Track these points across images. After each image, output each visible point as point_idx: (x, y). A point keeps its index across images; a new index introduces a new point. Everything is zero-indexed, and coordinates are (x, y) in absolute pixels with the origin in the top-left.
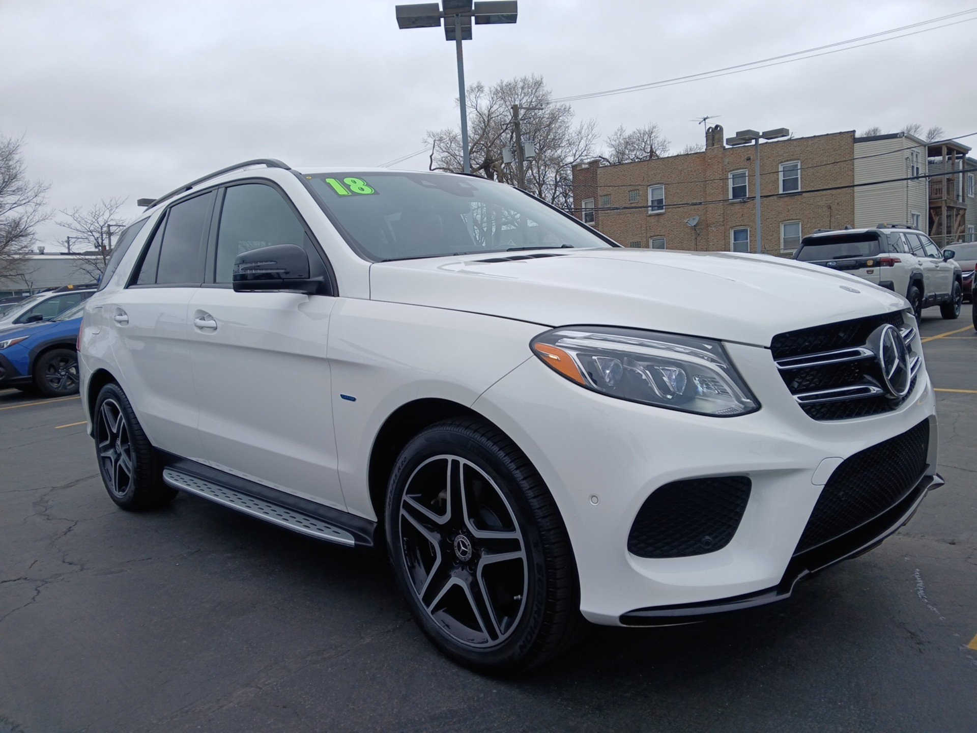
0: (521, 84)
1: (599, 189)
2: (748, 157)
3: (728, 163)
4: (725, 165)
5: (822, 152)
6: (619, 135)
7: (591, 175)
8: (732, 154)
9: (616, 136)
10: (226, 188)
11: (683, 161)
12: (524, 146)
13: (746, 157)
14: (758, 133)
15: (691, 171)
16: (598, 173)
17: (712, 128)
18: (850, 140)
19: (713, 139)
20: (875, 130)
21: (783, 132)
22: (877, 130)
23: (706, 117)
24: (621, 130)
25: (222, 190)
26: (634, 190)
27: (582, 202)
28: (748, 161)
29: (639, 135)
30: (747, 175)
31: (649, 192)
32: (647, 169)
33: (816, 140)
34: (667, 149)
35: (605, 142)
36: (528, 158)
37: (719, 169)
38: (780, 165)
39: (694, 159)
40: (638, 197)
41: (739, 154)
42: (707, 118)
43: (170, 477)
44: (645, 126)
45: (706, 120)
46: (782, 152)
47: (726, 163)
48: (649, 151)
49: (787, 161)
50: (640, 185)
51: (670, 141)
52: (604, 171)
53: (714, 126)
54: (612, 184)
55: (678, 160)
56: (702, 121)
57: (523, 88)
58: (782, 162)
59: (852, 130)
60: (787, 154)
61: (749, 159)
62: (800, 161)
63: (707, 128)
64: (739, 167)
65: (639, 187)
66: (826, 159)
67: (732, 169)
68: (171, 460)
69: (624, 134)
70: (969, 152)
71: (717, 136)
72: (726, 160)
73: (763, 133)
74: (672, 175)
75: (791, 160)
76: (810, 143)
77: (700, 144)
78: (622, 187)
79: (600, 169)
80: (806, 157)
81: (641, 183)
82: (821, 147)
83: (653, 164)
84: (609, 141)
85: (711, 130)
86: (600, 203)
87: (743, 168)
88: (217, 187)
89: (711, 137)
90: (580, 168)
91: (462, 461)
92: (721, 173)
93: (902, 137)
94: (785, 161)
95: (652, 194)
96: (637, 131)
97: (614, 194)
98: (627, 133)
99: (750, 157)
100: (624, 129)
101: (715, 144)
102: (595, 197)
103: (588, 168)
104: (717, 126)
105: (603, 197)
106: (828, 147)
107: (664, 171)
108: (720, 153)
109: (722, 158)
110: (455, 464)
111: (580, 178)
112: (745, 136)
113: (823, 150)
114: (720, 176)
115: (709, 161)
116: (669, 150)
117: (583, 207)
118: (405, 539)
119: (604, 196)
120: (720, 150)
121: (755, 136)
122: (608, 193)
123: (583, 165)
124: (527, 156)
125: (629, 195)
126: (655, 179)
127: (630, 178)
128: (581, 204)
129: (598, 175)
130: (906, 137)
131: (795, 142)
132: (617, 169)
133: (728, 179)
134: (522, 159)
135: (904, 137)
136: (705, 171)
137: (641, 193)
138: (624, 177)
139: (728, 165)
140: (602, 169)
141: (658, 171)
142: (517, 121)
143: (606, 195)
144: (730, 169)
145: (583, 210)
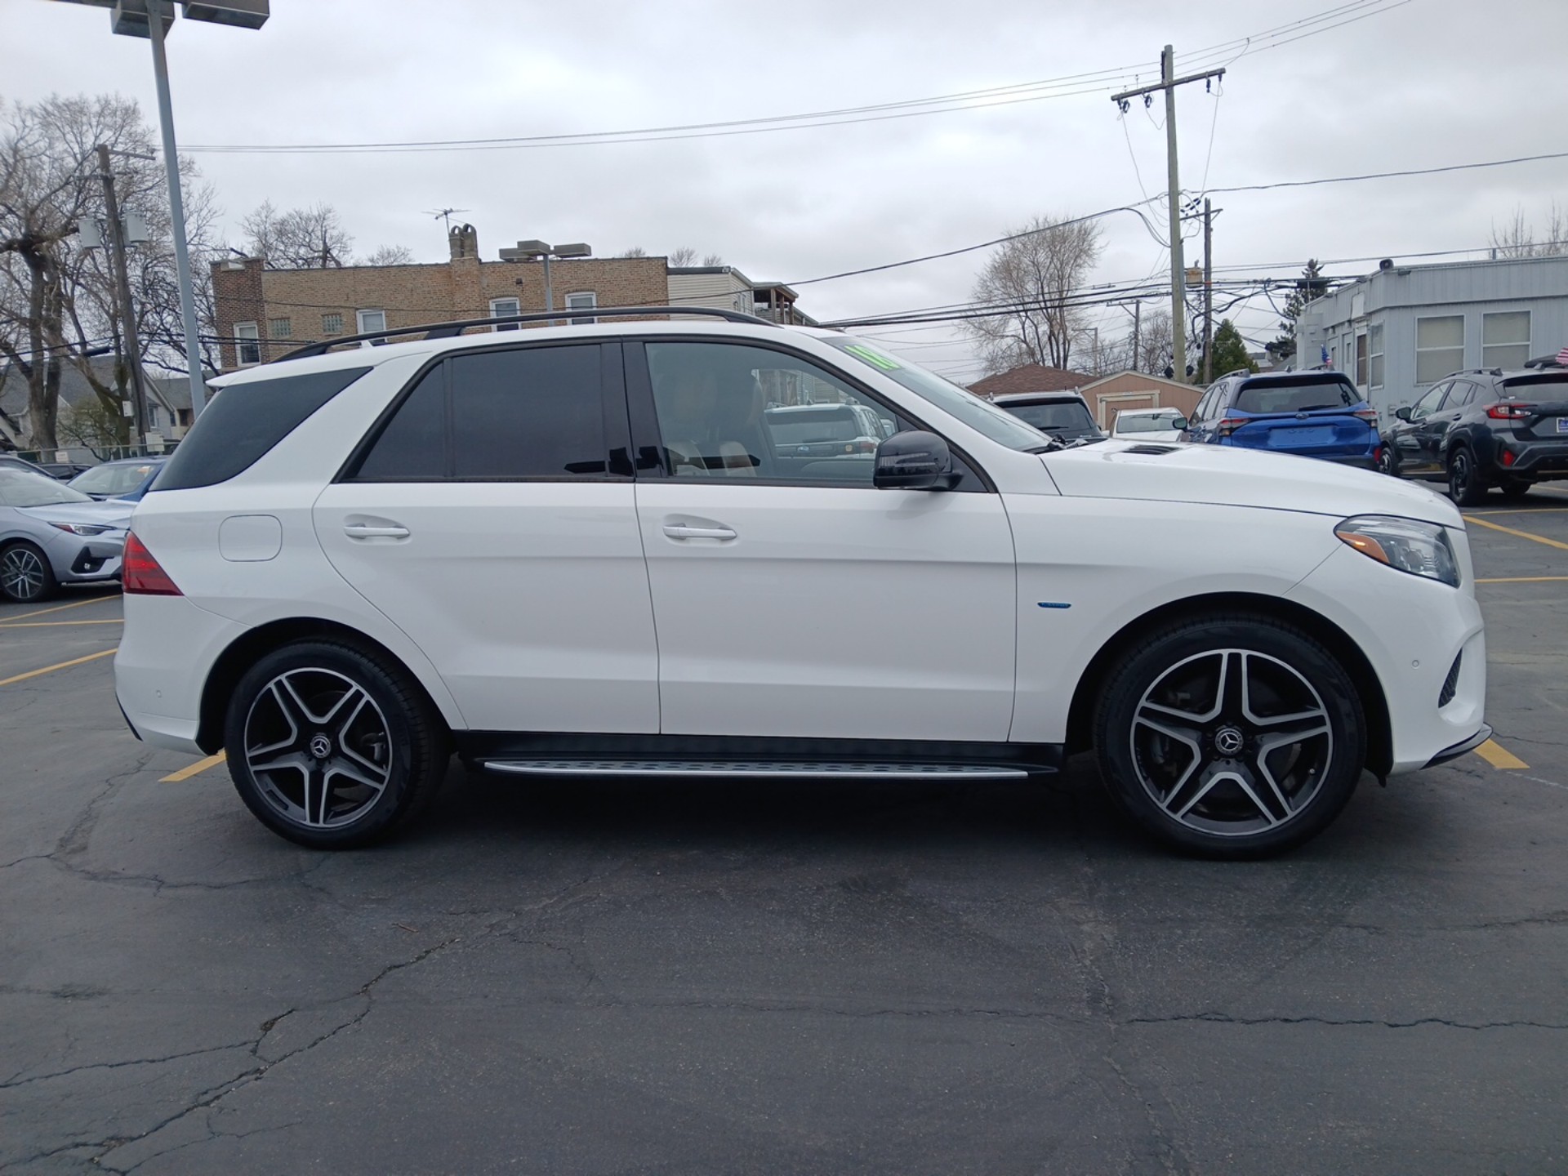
0: (96, 108)
1: (266, 307)
2: (518, 280)
3: (488, 286)
4: (483, 288)
5: (625, 283)
6: (263, 215)
7: (250, 283)
8: (493, 272)
9: (258, 218)
11: (414, 276)
12: (125, 221)
13: (515, 280)
14: (549, 246)
15: (429, 292)
16: (263, 281)
17: (459, 228)
18: (662, 270)
19: (462, 246)
21: (583, 249)
23: (448, 209)
24: (267, 208)
26: (332, 315)
27: (234, 326)
28: (518, 286)
29: (298, 219)
30: (518, 308)
31: (358, 320)
32: (352, 281)
33: (616, 265)
35: (241, 227)
36: (133, 242)
37: (474, 293)
38: (566, 296)
39: (432, 273)
40: (339, 326)
41: (504, 274)
42: (451, 211)
44: (310, 208)
45: (449, 215)
46: (569, 277)
47: (485, 285)
48: (321, 249)
49: (577, 291)
50: (342, 307)
52: (275, 278)
53: (462, 226)
54: (290, 301)
55: (405, 273)
56: (441, 216)
57: (101, 114)
58: (569, 292)
59: (663, 255)
60: (577, 282)
61: (519, 282)
62: (594, 293)
63: (451, 228)
64: (505, 293)
65: (341, 311)
66: (631, 293)
67: (494, 295)
69: (272, 215)
70: (796, 299)
71: (468, 242)
72: (485, 282)
73: (555, 247)
74: (397, 296)
75: (581, 290)
76: (607, 267)
78: (309, 308)
79: (266, 273)
80: (603, 289)
81: (343, 305)
82: (623, 276)
83: (363, 275)
84: (247, 224)
85: (457, 231)
86: (269, 331)
87: (511, 296)
89: (459, 243)
90: (226, 269)
92: (478, 300)
93: (727, 273)
94: (574, 292)
95: (364, 324)
96: (295, 214)
97: (295, 317)
98: (280, 214)
99: (521, 279)
100: (273, 207)
101: (465, 254)
102: (258, 321)
103: (244, 270)
104: (467, 226)
105: (275, 321)
106: (632, 277)
107: (383, 288)
108: (474, 268)
109: (477, 276)
111: (228, 284)
112: (530, 252)
113: (625, 280)
114: (477, 304)
115: (458, 279)
117: (237, 335)
119: (276, 319)
120: (474, 264)
121: (543, 249)
122: (284, 315)
123: (230, 263)
124: (131, 239)
125: (324, 322)
126: (368, 298)
127: (324, 294)
128: (233, 329)
129: (263, 285)
130: (732, 273)
131: (586, 265)
132: (298, 278)
133: (489, 311)
134: (121, 243)
135: (730, 273)
136: (452, 294)
137: (345, 320)
138: (313, 292)
139: (487, 288)
140: (270, 273)
141: (373, 288)
142: (108, 175)
143: (281, 319)
144: (492, 295)
145: (236, 341)
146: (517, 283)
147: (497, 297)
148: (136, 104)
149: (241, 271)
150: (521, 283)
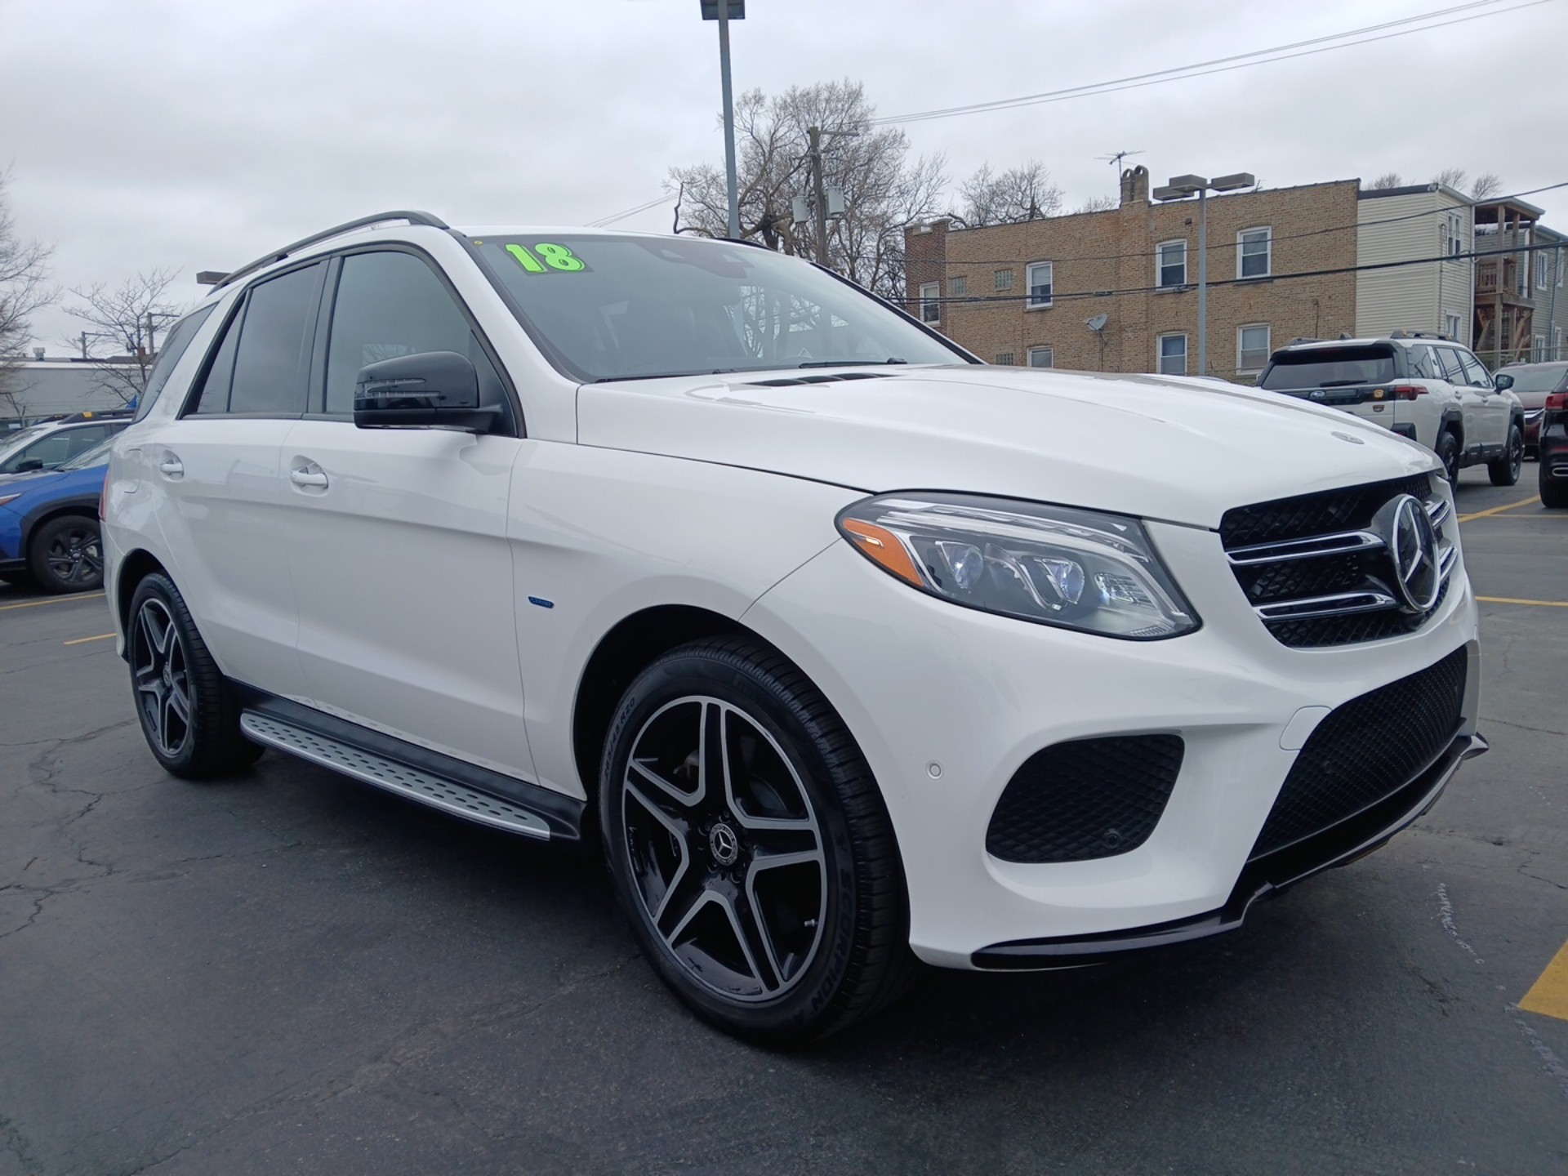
0: (826, 95)
1: (947, 267)
2: (1187, 220)
3: (1156, 229)
4: (1151, 232)
5: (1306, 213)
6: (980, 179)
7: (935, 245)
8: (1163, 214)
9: (976, 182)
10: (343, 257)
11: (1083, 225)
12: (827, 195)
13: (1184, 220)
14: (1205, 180)
15: (1097, 241)
16: (947, 241)
17: (1131, 171)
18: (1351, 195)
19: (1132, 190)
20: (1391, 179)
21: (1244, 179)
22: (1394, 178)
23: (1121, 152)
24: (985, 172)
25: (336, 261)
26: (1004, 270)
27: (920, 287)
28: (1187, 226)
29: (1013, 179)
30: (1185, 248)
31: (1027, 273)
32: (1025, 236)
33: (1298, 193)
34: (1058, 204)
35: (959, 192)
36: (833, 214)
37: (1140, 238)
38: (1238, 233)
39: (1100, 220)
40: (1010, 281)
41: (1174, 215)
42: (1124, 154)
43: (252, 726)
44: (1022, 166)
45: (1122, 158)
46: (1243, 212)
47: (1152, 229)
48: (1029, 207)
49: (1251, 226)
50: (1013, 262)
51: (1062, 191)
52: (956, 238)
53: (1133, 169)
54: (968, 260)
55: (1075, 222)
56: (1115, 160)
57: (828, 101)
58: (1242, 228)
59: (1355, 178)
60: (1251, 216)
62: (1270, 227)
63: (1123, 171)
64: (1173, 235)
65: (1012, 265)
66: (1312, 224)
67: (1161, 238)
68: (253, 698)
69: (989, 178)
70: (1541, 217)
71: (1138, 185)
72: (1153, 225)
73: (1212, 180)
74: (1065, 246)
75: (1257, 226)
76: (1287, 198)
77: (1110, 196)
78: (984, 265)
79: (949, 234)
80: (1280, 221)
81: (1014, 259)
82: (1304, 205)
83: (1035, 228)
84: (964, 189)
85: (1128, 175)
86: (948, 290)
87: (1179, 238)
88: (329, 256)
89: (1129, 186)
90: (918, 233)
91: (725, 706)
92: (1144, 244)
93: (1434, 191)
94: (1247, 228)
95: (1033, 277)
96: (1010, 174)
97: (971, 276)
98: (994, 178)
99: (1191, 219)
100: (989, 170)
101: (1135, 197)
102: (940, 281)
103: (931, 233)
104: (1138, 169)
105: (954, 281)
106: (1315, 206)
107: (1053, 240)
108: (1143, 211)
109: (1145, 219)
110: (714, 710)
111: (918, 248)
112: (1184, 186)
113: (1307, 210)
114: (1143, 249)
115: (1125, 224)
116: (1061, 205)
117: (922, 296)
118: (631, 828)
119: (955, 278)
120: (1143, 207)
121: (1199, 184)
122: (963, 274)
123: (922, 228)
124: (831, 211)
125: (996, 278)
126: (1038, 252)
127: (998, 250)
128: (919, 290)
129: (946, 245)
130: (1440, 191)
131: (1263, 197)
132: (977, 236)
133: (1155, 254)
134: (824, 216)
135: (1437, 191)
136: (1118, 240)
137: (1015, 275)
138: (989, 249)
139: (1155, 232)
140: (953, 234)
141: (1044, 240)
142: (816, 154)
143: (959, 278)
144: (1159, 238)
145: (921, 301)
146: (1186, 224)
147: (1164, 240)
148: (860, 88)
149: (929, 234)
150: (1190, 222)
